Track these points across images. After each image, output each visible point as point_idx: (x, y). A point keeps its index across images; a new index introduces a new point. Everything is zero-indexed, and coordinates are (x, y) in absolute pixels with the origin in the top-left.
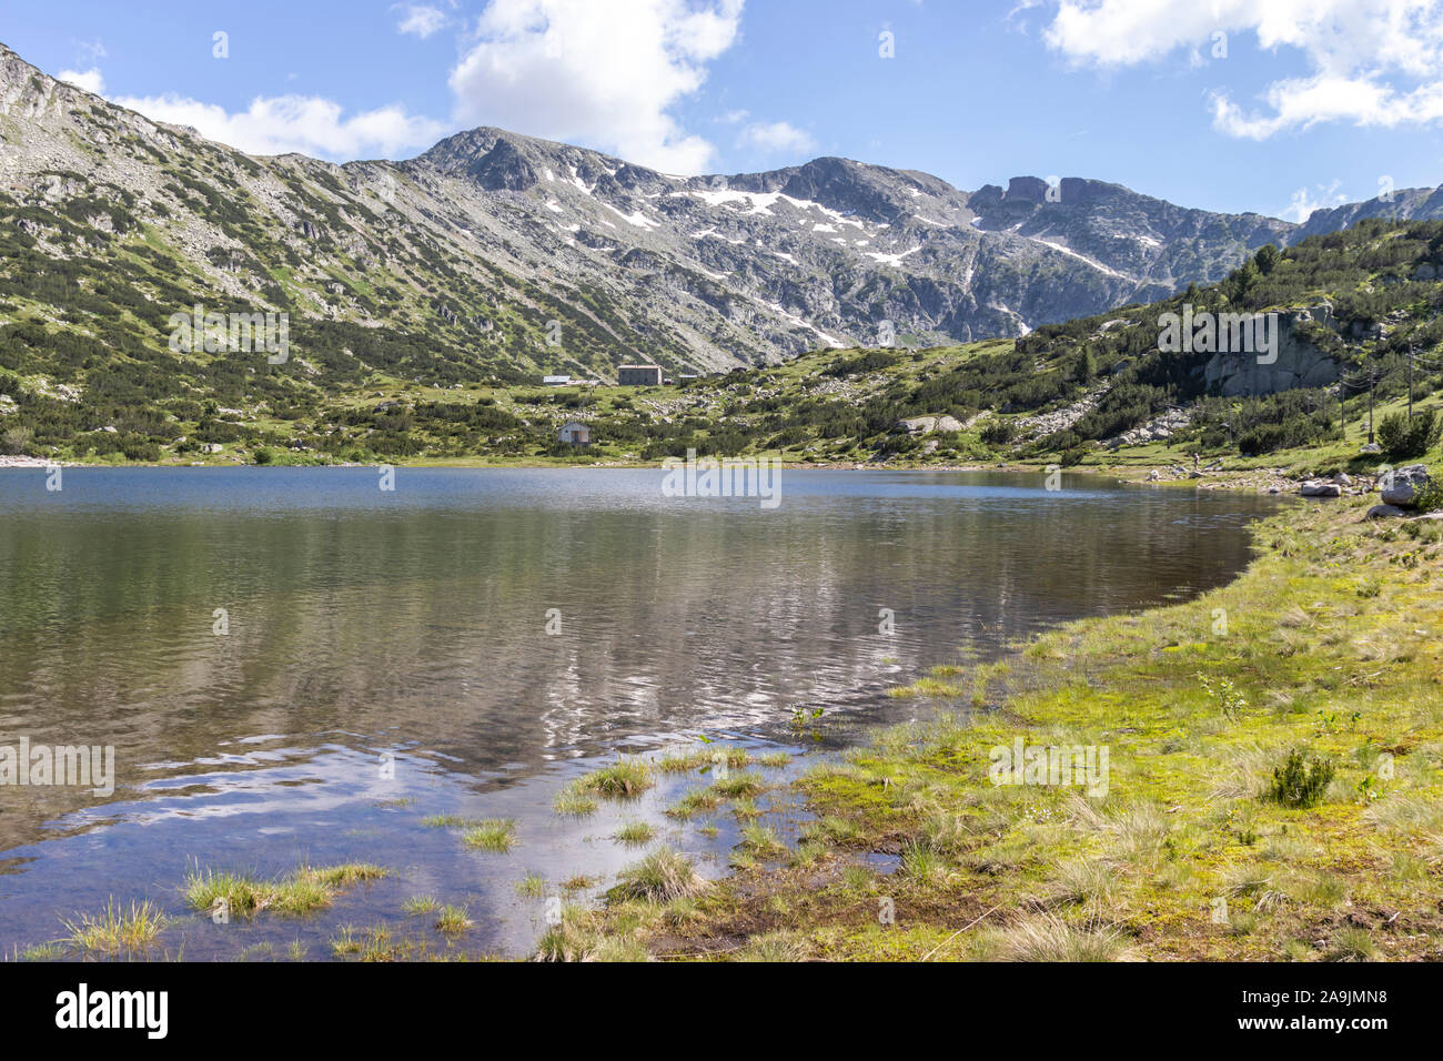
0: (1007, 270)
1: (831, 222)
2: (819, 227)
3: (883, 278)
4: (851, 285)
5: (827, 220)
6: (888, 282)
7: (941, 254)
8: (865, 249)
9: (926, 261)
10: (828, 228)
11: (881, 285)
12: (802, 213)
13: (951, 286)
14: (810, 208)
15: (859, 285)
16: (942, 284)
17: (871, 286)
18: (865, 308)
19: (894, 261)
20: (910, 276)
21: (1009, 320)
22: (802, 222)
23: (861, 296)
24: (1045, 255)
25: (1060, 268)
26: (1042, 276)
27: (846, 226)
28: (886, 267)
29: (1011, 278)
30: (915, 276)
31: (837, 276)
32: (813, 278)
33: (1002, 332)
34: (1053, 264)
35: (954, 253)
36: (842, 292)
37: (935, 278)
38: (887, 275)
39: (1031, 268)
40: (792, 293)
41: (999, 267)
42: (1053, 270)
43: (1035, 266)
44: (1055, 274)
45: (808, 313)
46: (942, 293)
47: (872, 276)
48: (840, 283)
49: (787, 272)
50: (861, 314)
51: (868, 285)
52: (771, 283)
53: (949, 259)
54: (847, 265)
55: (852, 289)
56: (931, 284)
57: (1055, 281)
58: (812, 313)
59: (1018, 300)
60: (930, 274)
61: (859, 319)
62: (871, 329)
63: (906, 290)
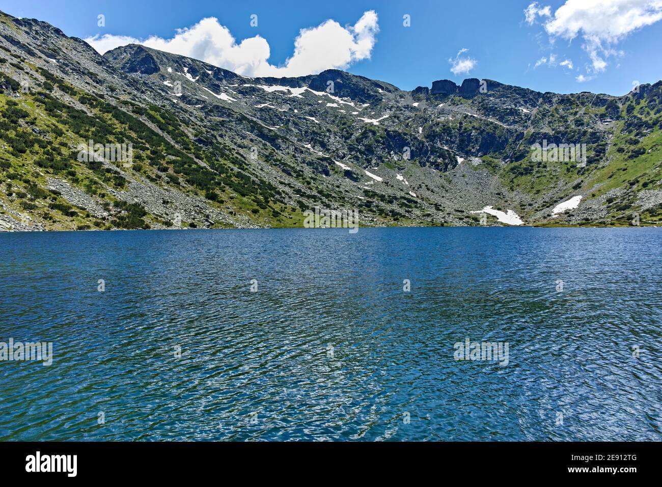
0: (444, 126)
1: (336, 102)
2: (329, 105)
3: (371, 131)
4: (352, 134)
5: (333, 101)
6: (374, 133)
7: (402, 118)
8: (357, 116)
9: (394, 122)
10: (335, 105)
11: (370, 134)
12: (319, 97)
13: (411, 135)
14: (323, 95)
15: (357, 134)
16: (405, 134)
17: (364, 135)
18: (361, 147)
19: (375, 122)
20: (385, 130)
21: (449, 154)
22: (320, 102)
23: (359, 140)
24: (465, 118)
25: (476, 125)
26: (465, 129)
27: (344, 104)
28: (371, 124)
29: (447, 130)
30: (389, 129)
31: (343, 129)
32: (329, 131)
33: (447, 161)
34: (471, 122)
35: (409, 118)
36: (347, 138)
37: (400, 131)
38: (373, 129)
39: (458, 125)
40: (316, 138)
41: (438, 124)
42: (472, 125)
43: (461, 123)
44: (473, 127)
45: (328, 150)
46: (407, 140)
47: (364, 129)
48: (345, 133)
49: (313, 127)
50: (359, 151)
51: (362, 134)
52: (304, 133)
53: (407, 121)
54: (348, 124)
55: (353, 136)
56: (399, 134)
57: (474, 131)
58: (329, 150)
59: (453, 142)
60: (397, 129)
61: (358, 154)
62: (366, 159)
63: (385, 138)
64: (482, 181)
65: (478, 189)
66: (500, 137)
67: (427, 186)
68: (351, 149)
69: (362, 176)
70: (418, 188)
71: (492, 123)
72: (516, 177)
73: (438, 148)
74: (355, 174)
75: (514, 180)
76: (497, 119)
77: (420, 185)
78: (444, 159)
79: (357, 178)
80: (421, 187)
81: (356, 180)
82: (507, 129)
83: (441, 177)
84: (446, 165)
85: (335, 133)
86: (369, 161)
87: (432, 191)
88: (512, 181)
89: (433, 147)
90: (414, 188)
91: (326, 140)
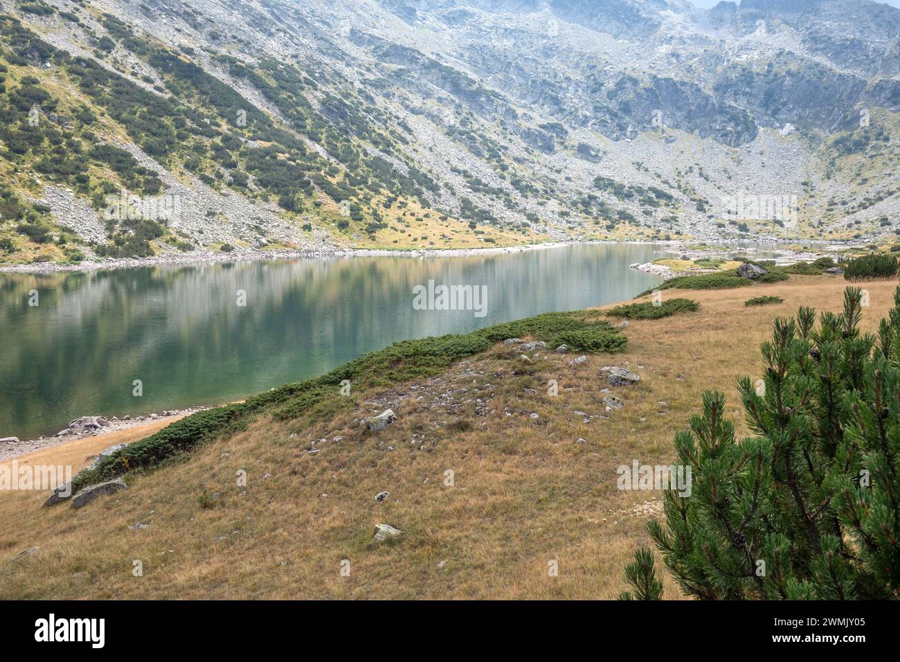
0: (743, 70)
3: (630, 79)
4: (602, 85)
6: (635, 82)
7: (683, 57)
9: (670, 63)
11: (629, 85)
13: (692, 85)
15: (610, 85)
16: (683, 84)
17: (620, 86)
18: (613, 105)
20: (655, 77)
21: (746, 116)
23: (611, 95)
24: (779, 55)
25: (793, 67)
26: (776, 75)
28: (634, 70)
29: (747, 76)
30: (659, 76)
31: (589, 77)
32: (568, 79)
33: (739, 128)
34: (785, 63)
35: (694, 56)
36: (593, 91)
37: (676, 79)
38: (634, 75)
39: (766, 67)
40: (547, 92)
41: (736, 67)
42: (787, 69)
43: (770, 65)
44: (788, 72)
45: (562, 110)
46: (683, 92)
47: (621, 77)
48: (591, 83)
49: (545, 73)
50: (609, 111)
51: (617, 85)
52: (530, 83)
53: (690, 62)
54: (599, 67)
55: (603, 88)
56: (674, 84)
57: (788, 79)
58: (565, 110)
59: (756, 97)
60: (672, 75)
61: (607, 116)
62: (618, 125)
63: (651, 90)
64: (787, 162)
65: (777, 174)
66: (826, 88)
67: (701, 169)
68: (596, 109)
69: (604, 153)
70: (686, 173)
71: (817, 65)
72: (840, 156)
73: (730, 106)
74: (593, 150)
75: (837, 162)
76: (829, 58)
77: (691, 168)
78: (737, 125)
79: (596, 156)
80: (691, 171)
81: (595, 159)
82: (840, 75)
83: (727, 154)
84: (739, 135)
85: (576, 84)
86: (622, 128)
87: (707, 179)
88: (833, 164)
89: (721, 104)
90: (679, 173)
91: (560, 95)
